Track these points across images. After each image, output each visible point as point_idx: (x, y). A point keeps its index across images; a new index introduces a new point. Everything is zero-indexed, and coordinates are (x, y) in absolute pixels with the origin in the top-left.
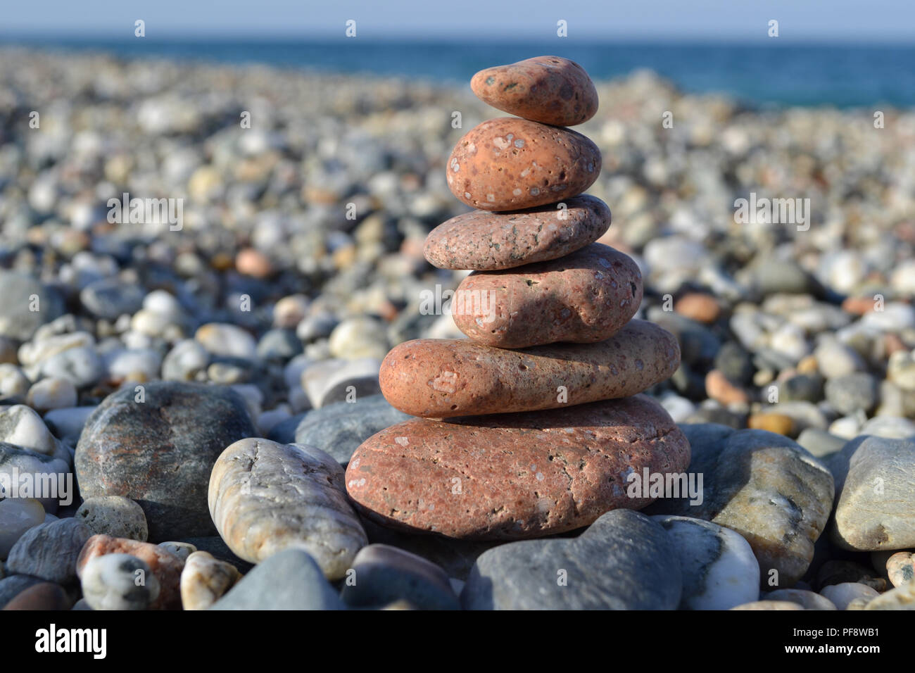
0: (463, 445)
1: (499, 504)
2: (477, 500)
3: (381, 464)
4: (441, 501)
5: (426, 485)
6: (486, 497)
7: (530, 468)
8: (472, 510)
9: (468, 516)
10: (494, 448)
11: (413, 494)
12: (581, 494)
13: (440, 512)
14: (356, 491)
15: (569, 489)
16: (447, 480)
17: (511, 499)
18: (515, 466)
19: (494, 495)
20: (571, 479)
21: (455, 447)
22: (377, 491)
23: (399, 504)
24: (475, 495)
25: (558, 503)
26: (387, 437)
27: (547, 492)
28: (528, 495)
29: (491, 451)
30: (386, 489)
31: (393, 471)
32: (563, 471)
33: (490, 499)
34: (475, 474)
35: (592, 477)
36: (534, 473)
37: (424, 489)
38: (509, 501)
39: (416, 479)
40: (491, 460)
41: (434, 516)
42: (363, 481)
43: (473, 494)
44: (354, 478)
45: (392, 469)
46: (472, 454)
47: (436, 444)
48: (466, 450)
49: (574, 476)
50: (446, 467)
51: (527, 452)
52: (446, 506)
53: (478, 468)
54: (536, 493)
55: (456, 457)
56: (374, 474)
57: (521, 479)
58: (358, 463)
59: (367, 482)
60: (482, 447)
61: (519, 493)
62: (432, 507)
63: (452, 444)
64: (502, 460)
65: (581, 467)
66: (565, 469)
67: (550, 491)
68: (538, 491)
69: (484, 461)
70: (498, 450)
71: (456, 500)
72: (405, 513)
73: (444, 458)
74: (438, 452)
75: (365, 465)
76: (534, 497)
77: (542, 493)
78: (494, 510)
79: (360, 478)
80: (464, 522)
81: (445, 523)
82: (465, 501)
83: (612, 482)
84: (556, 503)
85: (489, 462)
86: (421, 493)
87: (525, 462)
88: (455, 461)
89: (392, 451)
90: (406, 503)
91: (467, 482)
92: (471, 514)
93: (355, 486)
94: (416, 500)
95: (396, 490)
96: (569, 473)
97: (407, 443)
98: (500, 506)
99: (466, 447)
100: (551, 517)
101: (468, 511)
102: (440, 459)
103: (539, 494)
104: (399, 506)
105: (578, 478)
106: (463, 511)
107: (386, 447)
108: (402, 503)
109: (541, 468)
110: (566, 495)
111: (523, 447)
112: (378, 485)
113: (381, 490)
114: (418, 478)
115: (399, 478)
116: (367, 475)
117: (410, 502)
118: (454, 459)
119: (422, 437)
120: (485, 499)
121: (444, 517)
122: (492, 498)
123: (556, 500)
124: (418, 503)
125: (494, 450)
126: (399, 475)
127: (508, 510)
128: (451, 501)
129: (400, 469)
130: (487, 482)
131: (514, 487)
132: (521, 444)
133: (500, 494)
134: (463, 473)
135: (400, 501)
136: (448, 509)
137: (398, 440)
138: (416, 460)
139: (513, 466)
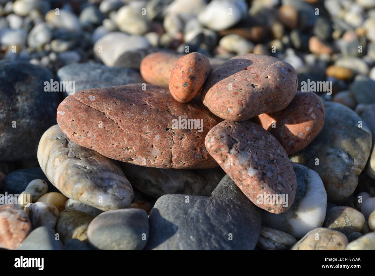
0: (122, 109)
1: (131, 145)
2: (120, 140)
3: (76, 107)
4: (100, 135)
5: (95, 125)
6: (125, 139)
7: (154, 131)
8: (116, 144)
9: (112, 147)
10: (139, 115)
11: (87, 127)
12: (177, 152)
13: (98, 141)
14: (59, 117)
15: (171, 148)
16: (107, 125)
17: (138, 144)
18: (146, 128)
19: (129, 140)
20: (174, 143)
21: (118, 109)
22: (69, 120)
23: (78, 130)
24: (120, 137)
25: (163, 153)
26: (85, 94)
27: (158, 146)
28: (148, 145)
29: (136, 117)
30: (73, 121)
31: (80, 112)
32: (171, 138)
33: (127, 142)
34: (123, 127)
35: (185, 145)
36: (155, 135)
37: (93, 127)
38: (136, 145)
39: (91, 120)
40: (134, 121)
41: (94, 141)
42: (64, 112)
43: (119, 136)
44: (60, 110)
45: (79, 111)
46: (126, 115)
47: (109, 105)
48: (123, 112)
49: (176, 142)
50: (110, 118)
51: (156, 122)
52: (102, 139)
53: (126, 123)
54: (152, 145)
55: (116, 114)
56: (70, 111)
57: (147, 136)
58: (65, 103)
59: (65, 114)
60: (132, 113)
61: (143, 142)
62: (95, 137)
63: (117, 107)
64: (141, 123)
65: (181, 139)
66: (172, 137)
67: (160, 146)
68: (154, 144)
69: (130, 121)
70: (141, 117)
71: (108, 137)
72: (80, 136)
73: (110, 113)
74: (108, 109)
75: (67, 105)
76: (151, 147)
77: (156, 146)
78: (127, 147)
79: (63, 111)
80: (109, 149)
81: (100, 147)
82: (113, 139)
83: (196, 151)
84: (162, 153)
85: (133, 122)
86: (91, 128)
87: (152, 128)
88: (115, 116)
89: (84, 101)
90: (81, 131)
91: (117, 129)
92: (114, 146)
93: (59, 114)
94: (87, 131)
95: (78, 123)
96: (174, 140)
97: (94, 99)
98: (131, 147)
99: (124, 111)
100: (158, 160)
101: (113, 144)
102: (107, 113)
103: (154, 146)
104: (77, 132)
105: (178, 144)
106: (110, 143)
107: (82, 98)
108: (79, 130)
109: (160, 133)
110: (168, 151)
111: (154, 119)
112: (70, 117)
113: (71, 120)
114: (92, 119)
115: (82, 117)
116: (67, 111)
117: (84, 131)
118: (115, 115)
119: (103, 98)
120: (124, 140)
121: (100, 144)
122: (128, 141)
123: (162, 152)
124: (88, 133)
125: (138, 116)
126: (82, 115)
127: (135, 150)
128: (105, 136)
129: (84, 112)
130: (128, 132)
131: (141, 139)
132: (154, 117)
133: (133, 140)
134: (117, 124)
135: (78, 129)
136: (103, 140)
137: (90, 97)
138: (94, 110)
139: (145, 127)
